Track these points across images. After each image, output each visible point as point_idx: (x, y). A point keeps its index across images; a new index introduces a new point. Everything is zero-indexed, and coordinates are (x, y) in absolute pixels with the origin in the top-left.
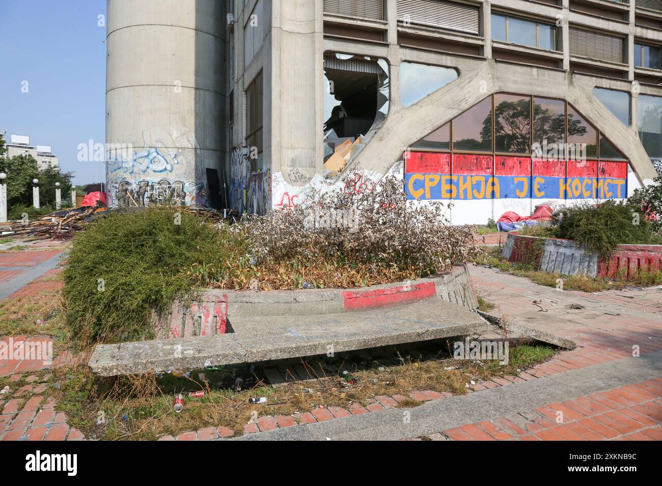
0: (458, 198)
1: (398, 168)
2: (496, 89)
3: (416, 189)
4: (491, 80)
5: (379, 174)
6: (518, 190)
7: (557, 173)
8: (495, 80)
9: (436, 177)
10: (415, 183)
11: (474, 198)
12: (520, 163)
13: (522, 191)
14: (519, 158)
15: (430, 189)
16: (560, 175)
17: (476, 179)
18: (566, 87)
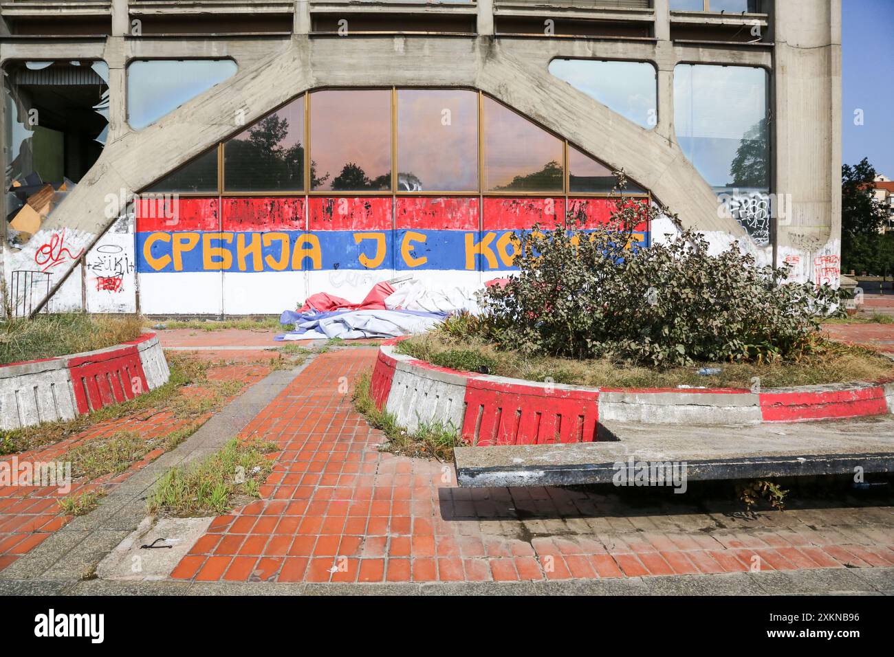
0: (234, 268)
1: (125, 224)
2: (312, 83)
3: (156, 255)
4: (301, 69)
5: (89, 234)
6: (363, 254)
7: (457, 224)
8: (309, 68)
9: (194, 237)
10: (154, 246)
11: (267, 268)
12: (367, 208)
13: (371, 255)
14: (364, 199)
15: (182, 256)
16: (466, 226)
17: (269, 238)
18: (478, 63)
